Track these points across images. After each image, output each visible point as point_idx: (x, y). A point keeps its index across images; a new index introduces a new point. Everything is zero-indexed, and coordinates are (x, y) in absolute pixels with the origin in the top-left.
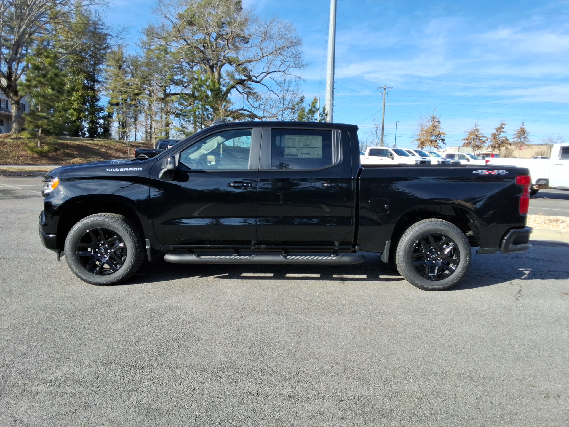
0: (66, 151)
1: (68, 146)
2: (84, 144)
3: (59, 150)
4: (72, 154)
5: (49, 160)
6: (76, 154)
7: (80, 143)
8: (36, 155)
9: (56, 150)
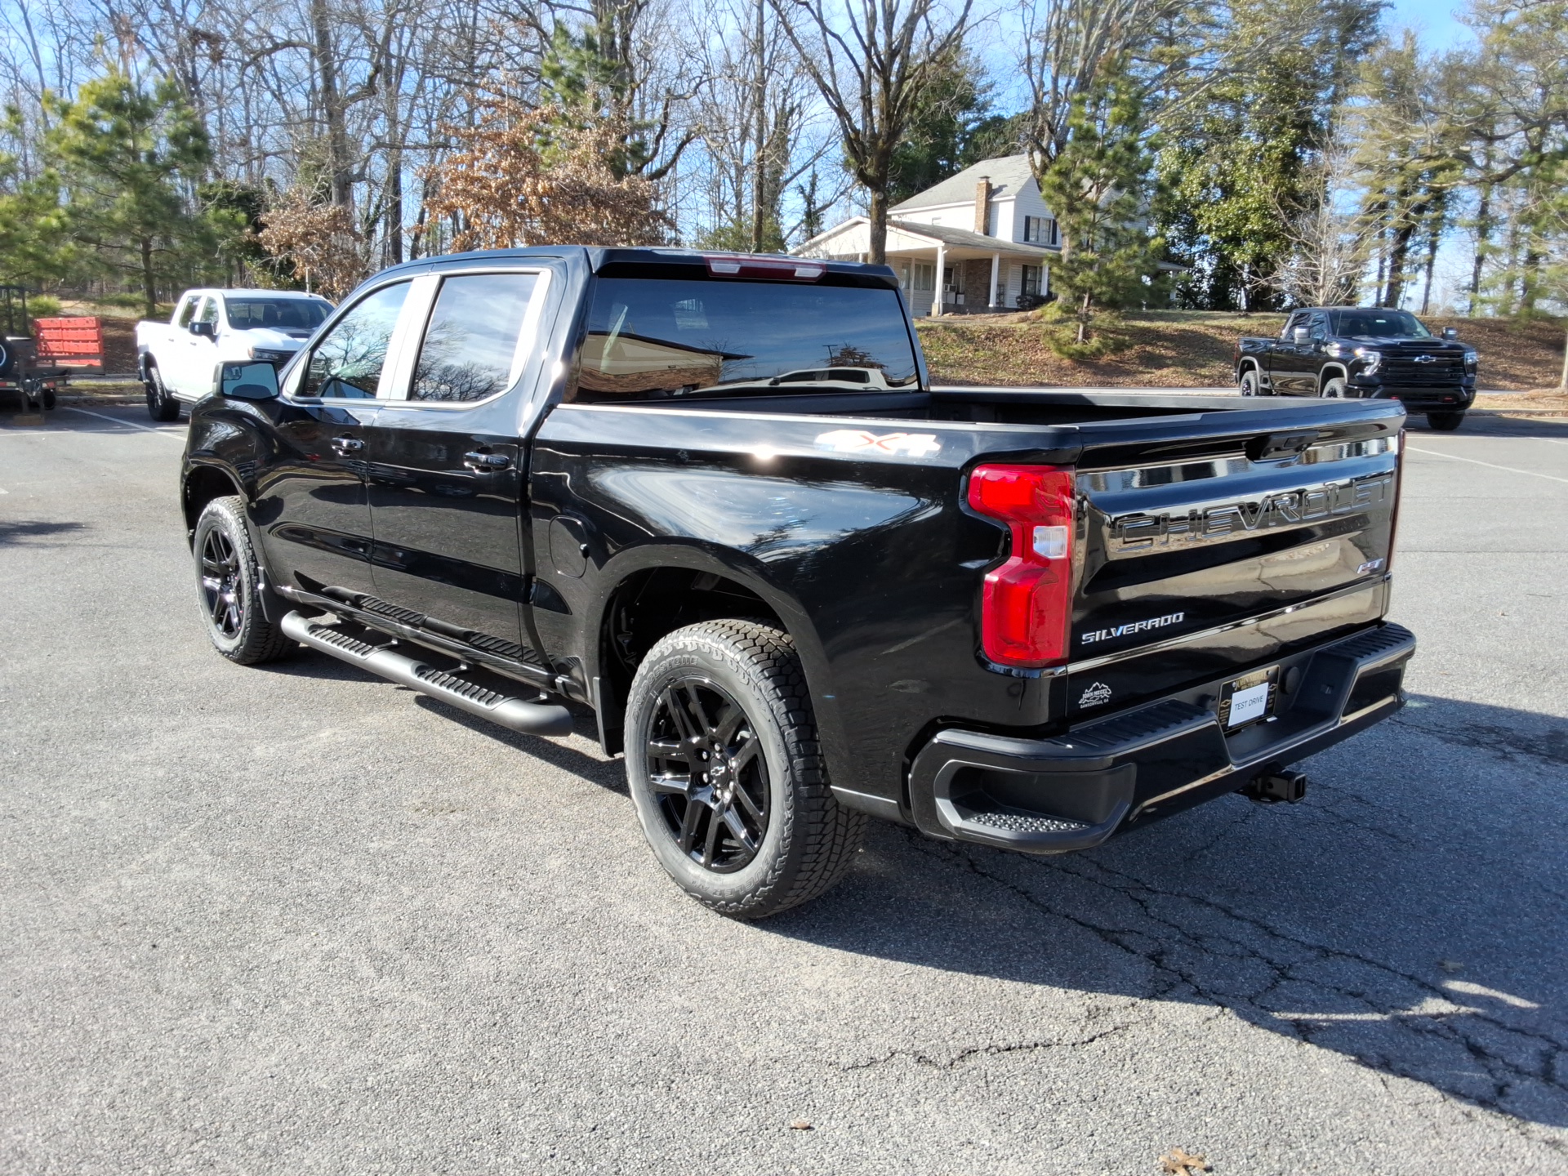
0: (1148, 348)
1: (1157, 337)
2: (1202, 329)
3: (1130, 347)
4: (1162, 357)
5: (1095, 374)
6: (1170, 358)
7: (1192, 327)
8: (1067, 362)
9: (1119, 347)
